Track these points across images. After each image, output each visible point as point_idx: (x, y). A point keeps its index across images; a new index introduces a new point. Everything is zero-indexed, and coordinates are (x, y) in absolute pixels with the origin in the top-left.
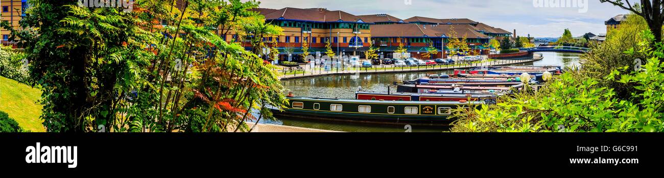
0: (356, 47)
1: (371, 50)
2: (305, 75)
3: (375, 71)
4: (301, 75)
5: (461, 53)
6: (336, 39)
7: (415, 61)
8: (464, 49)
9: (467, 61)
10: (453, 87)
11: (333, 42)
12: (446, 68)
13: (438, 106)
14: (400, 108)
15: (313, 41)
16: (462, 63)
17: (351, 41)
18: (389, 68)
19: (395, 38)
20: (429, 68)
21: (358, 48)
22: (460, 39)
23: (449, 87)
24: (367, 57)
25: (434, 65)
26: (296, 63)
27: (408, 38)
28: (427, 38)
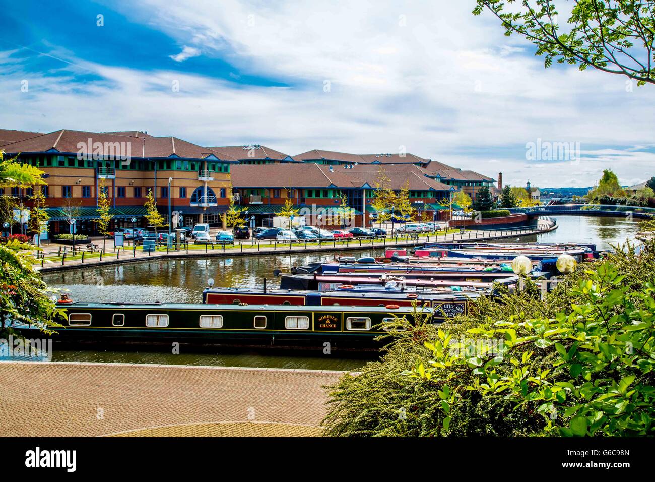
0: (205, 205)
1: (233, 211)
2: (105, 259)
3: (239, 251)
4: (96, 260)
5: (398, 218)
6: (165, 191)
7: (314, 232)
8: (405, 211)
9: (409, 233)
10: (384, 280)
11: (159, 196)
12: (371, 245)
13: (347, 314)
14: (277, 319)
15: (119, 195)
16: (399, 237)
17: (194, 195)
18: (266, 246)
19: (278, 190)
20: (339, 245)
21: (209, 209)
22: (396, 192)
23: (377, 280)
24: (225, 224)
25: (349, 240)
26: (85, 237)
27: (301, 190)
28: (336, 190)
